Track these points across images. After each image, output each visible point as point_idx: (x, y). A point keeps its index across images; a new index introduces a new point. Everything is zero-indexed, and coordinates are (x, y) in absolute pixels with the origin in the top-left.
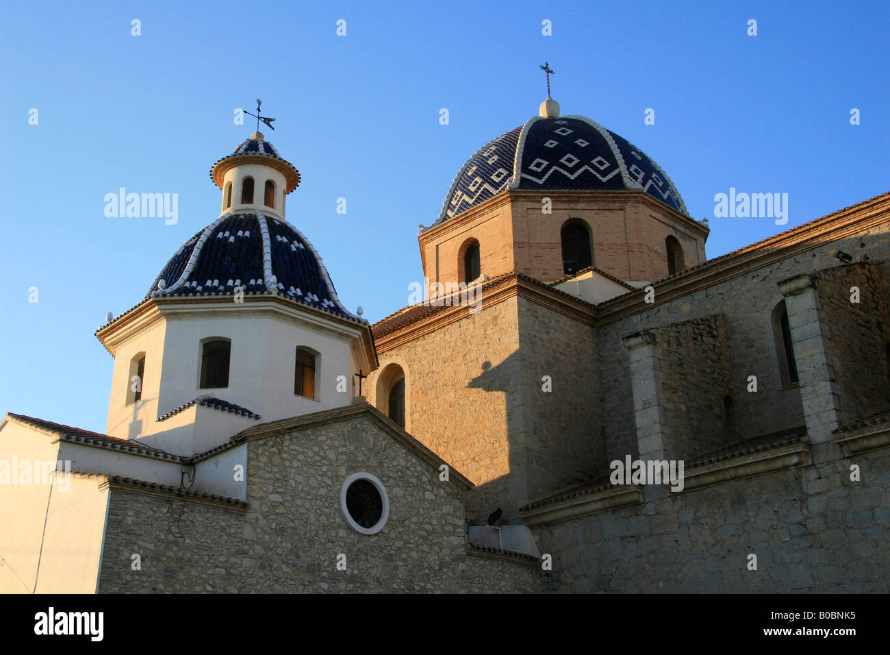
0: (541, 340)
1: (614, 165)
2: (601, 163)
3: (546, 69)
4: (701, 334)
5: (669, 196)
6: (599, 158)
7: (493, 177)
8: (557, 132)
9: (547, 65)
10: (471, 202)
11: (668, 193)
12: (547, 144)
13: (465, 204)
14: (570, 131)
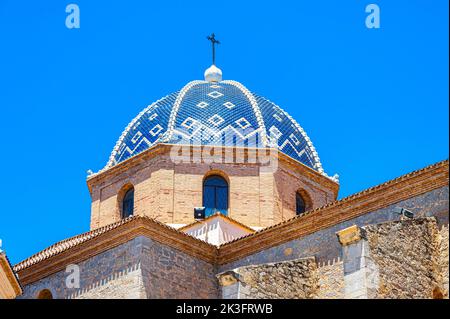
0: (163, 274)
1: (255, 126)
2: (243, 123)
3: (213, 40)
4: (291, 274)
5: (304, 155)
6: (242, 119)
7: (151, 132)
8: (209, 95)
9: (213, 35)
10: (131, 152)
11: (303, 152)
12: (199, 105)
13: (127, 154)
14: (221, 95)
